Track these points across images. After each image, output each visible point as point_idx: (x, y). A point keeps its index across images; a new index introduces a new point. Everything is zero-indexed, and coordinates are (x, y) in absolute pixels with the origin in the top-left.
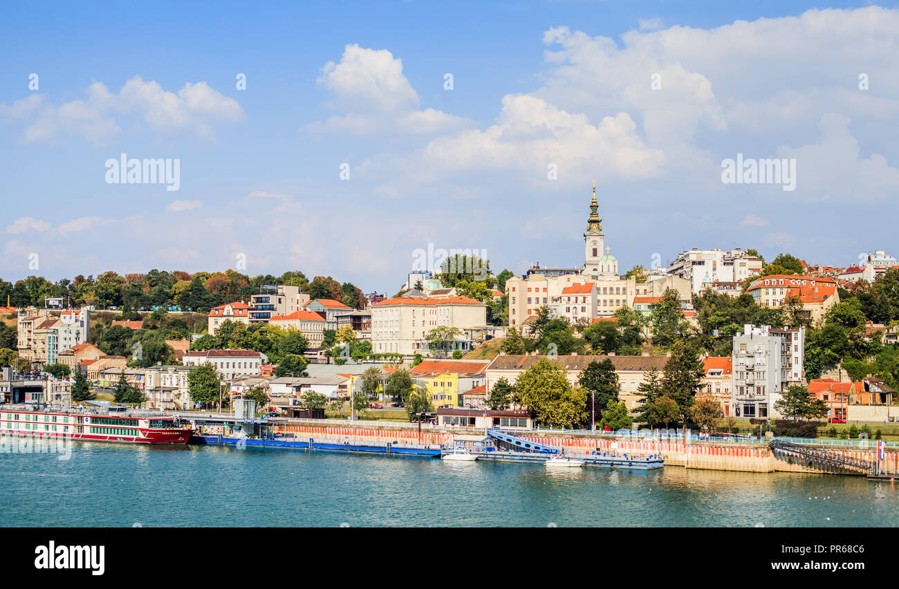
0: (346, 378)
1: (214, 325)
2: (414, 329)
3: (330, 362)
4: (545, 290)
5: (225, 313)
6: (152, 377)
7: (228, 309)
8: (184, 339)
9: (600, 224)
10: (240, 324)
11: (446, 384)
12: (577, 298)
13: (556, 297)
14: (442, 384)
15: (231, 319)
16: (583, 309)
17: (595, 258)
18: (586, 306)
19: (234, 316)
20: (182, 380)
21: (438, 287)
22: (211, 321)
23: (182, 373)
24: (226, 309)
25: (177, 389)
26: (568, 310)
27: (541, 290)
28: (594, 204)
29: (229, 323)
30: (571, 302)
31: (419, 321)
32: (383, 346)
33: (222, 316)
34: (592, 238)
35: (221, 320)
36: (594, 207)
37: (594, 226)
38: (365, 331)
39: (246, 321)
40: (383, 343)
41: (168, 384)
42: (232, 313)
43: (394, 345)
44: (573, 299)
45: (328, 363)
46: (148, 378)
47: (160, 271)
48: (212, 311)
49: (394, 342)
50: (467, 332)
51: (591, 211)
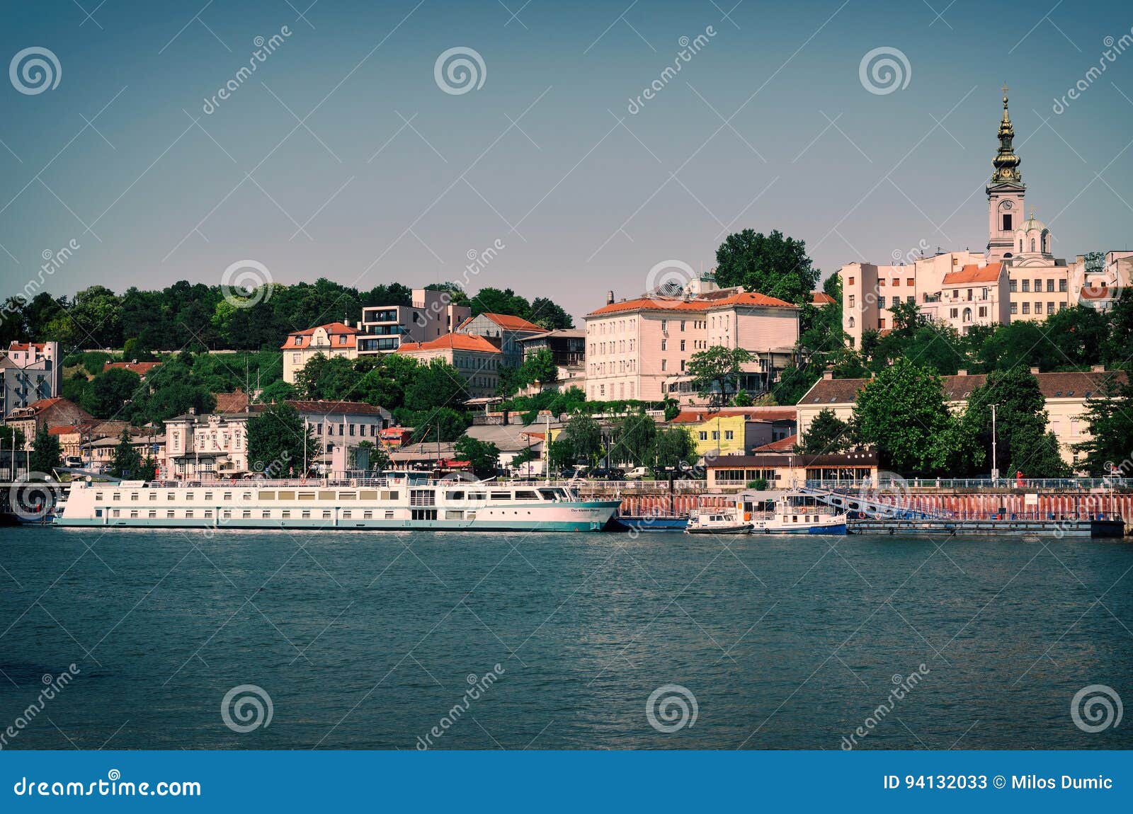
0: (540, 440)
1: (293, 364)
2: (663, 355)
3: (510, 421)
4: (911, 282)
5: (314, 343)
6: (180, 436)
7: (320, 335)
8: (238, 391)
9: (1017, 169)
10: (342, 361)
11: (723, 435)
12: (970, 291)
13: (931, 293)
14: (716, 435)
15: (326, 353)
16: (982, 312)
17: (1008, 234)
18: (989, 306)
19: (330, 348)
20: (234, 438)
21: (711, 288)
22: (288, 357)
23: (234, 424)
24: (315, 336)
25: (226, 454)
26: (954, 313)
27: (903, 282)
28: (1006, 131)
29: (321, 358)
30: (959, 299)
31: (673, 343)
32: (607, 389)
33: (309, 348)
34: (1002, 196)
35: (308, 356)
36: (1006, 139)
37: (1007, 174)
38: (573, 367)
39: (352, 355)
40: (607, 383)
41: (209, 449)
42: (326, 343)
43: (627, 387)
44: (963, 293)
45: (506, 423)
46: (172, 436)
47: (193, 283)
48: (291, 341)
49: (627, 381)
50: (763, 358)
51: (999, 144)
